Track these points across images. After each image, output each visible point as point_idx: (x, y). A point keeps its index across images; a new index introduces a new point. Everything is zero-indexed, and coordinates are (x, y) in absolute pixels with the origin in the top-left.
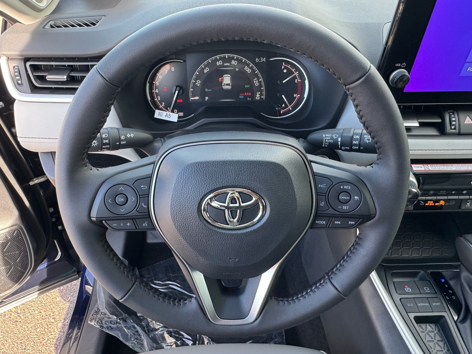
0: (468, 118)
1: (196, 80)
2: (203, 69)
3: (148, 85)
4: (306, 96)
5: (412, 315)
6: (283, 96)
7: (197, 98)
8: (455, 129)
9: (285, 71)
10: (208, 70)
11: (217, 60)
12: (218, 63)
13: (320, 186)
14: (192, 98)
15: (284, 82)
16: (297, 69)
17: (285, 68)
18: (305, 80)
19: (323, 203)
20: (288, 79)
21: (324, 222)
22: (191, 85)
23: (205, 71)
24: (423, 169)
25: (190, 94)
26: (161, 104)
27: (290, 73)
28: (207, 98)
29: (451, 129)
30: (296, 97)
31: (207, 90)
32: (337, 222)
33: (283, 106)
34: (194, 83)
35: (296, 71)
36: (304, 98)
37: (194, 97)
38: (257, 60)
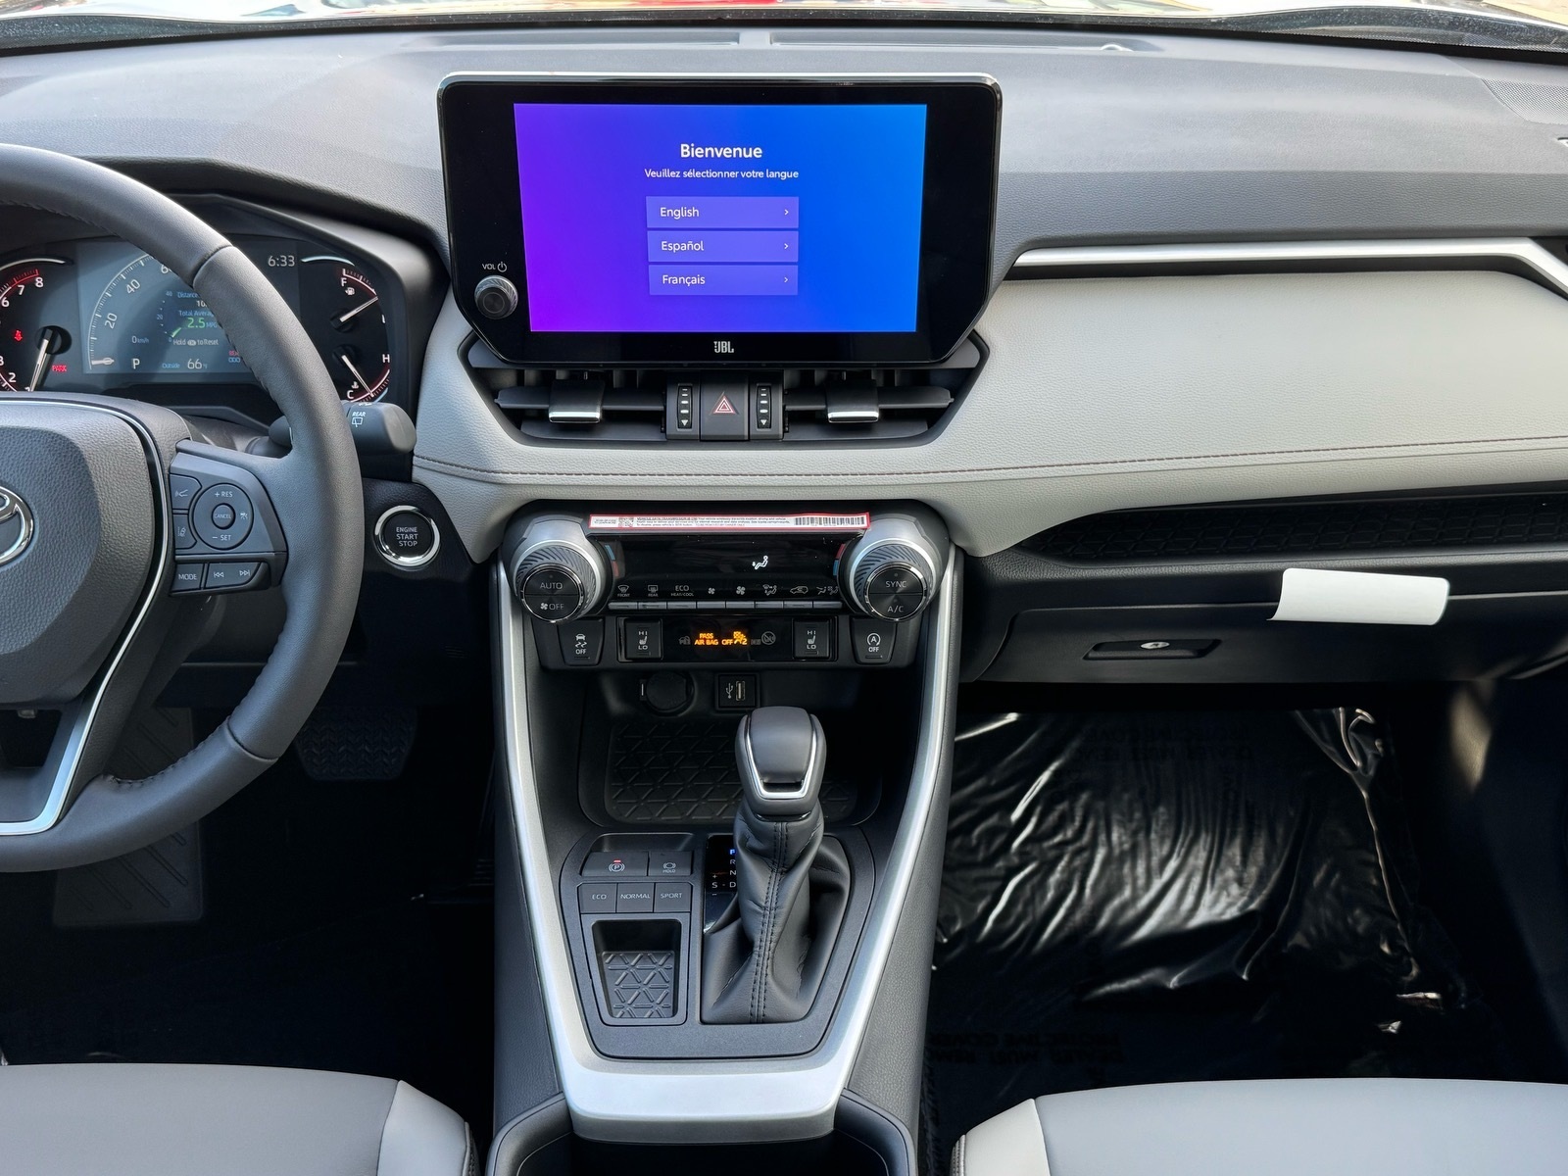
0: (724, 402)
1: (104, 311)
2: (123, 284)
5: (590, 921)
6: (345, 358)
7: (107, 361)
8: (689, 426)
9: (350, 292)
10: (136, 285)
12: (164, 268)
13: (177, 494)
14: (94, 363)
15: (343, 319)
17: (350, 283)
19: (184, 530)
20: (354, 312)
21: (194, 577)
22: (92, 326)
23: (130, 289)
24: (616, 526)
25: (89, 350)
26: (8, 377)
27: (362, 295)
28: (136, 362)
29: (680, 426)
30: (387, 364)
31: (135, 340)
32: (218, 575)
33: (355, 386)
34: (100, 321)
37: (101, 359)
38: (271, 261)
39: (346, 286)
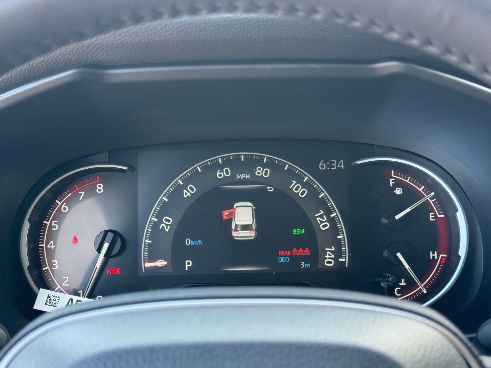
1: (160, 216)
2: (179, 189)
3: (26, 226)
4: (463, 252)
6: (399, 255)
7: (161, 263)
9: (398, 192)
10: (193, 190)
11: (216, 166)
12: (220, 174)
14: (148, 265)
15: (397, 217)
16: (431, 186)
17: (398, 184)
18: (457, 210)
20: (408, 210)
22: (147, 229)
23: (187, 194)
25: (144, 253)
27: (412, 195)
28: (188, 264)
30: (434, 261)
31: (188, 242)
33: (403, 283)
34: (155, 225)
35: (429, 190)
36: (459, 257)
37: (155, 261)
38: (322, 166)
39: (395, 187)
